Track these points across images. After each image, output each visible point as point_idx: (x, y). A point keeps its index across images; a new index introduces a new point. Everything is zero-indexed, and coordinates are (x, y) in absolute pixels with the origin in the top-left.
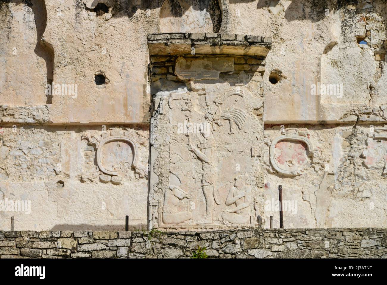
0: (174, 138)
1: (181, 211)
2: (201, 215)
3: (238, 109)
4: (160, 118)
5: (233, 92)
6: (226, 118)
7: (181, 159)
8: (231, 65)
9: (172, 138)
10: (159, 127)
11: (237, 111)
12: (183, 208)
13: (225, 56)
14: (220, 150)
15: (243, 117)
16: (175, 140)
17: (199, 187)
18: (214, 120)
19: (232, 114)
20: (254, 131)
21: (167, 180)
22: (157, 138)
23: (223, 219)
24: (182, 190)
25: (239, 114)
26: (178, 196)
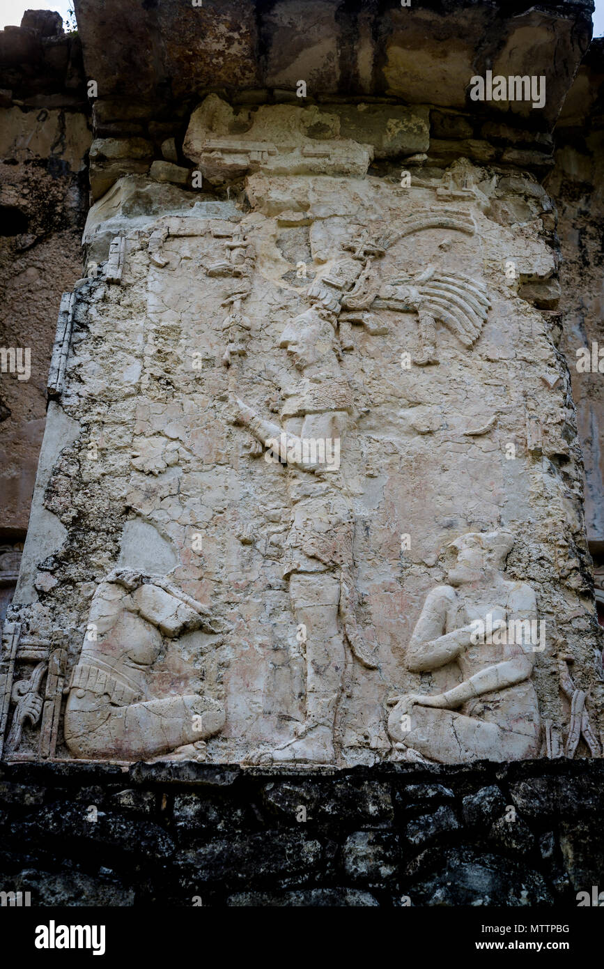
0: (159, 373)
1: (165, 691)
2: (274, 718)
3: (453, 275)
4: (105, 299)
5: (427, 217)
6: (401, 306)
7: (188, 458)
8: (420, 128)
9: (148, 371)
10: (96, 330)
11: (450, 279)
12: (179, 679)
13: (394, 100)
14: (371, 428)
15: (475, 301)
16: (162, 381)
17: (272, 581)
18: (345, 309)
19: (426, 289)
20: (530, 358)
21: (110, 545)
22: (80, 371)
23: (390, 738)
24: (181, 595)
25: (460, 291)
26: (159, 618)
